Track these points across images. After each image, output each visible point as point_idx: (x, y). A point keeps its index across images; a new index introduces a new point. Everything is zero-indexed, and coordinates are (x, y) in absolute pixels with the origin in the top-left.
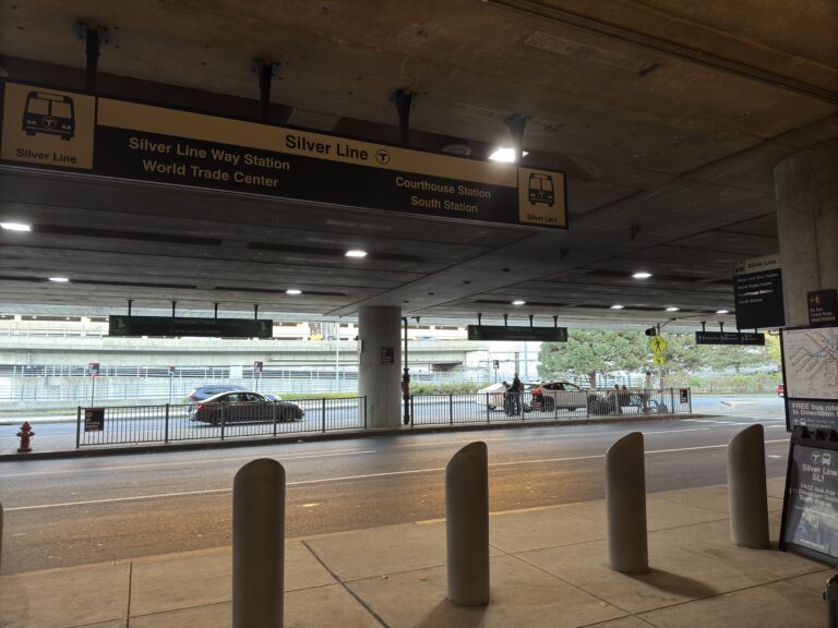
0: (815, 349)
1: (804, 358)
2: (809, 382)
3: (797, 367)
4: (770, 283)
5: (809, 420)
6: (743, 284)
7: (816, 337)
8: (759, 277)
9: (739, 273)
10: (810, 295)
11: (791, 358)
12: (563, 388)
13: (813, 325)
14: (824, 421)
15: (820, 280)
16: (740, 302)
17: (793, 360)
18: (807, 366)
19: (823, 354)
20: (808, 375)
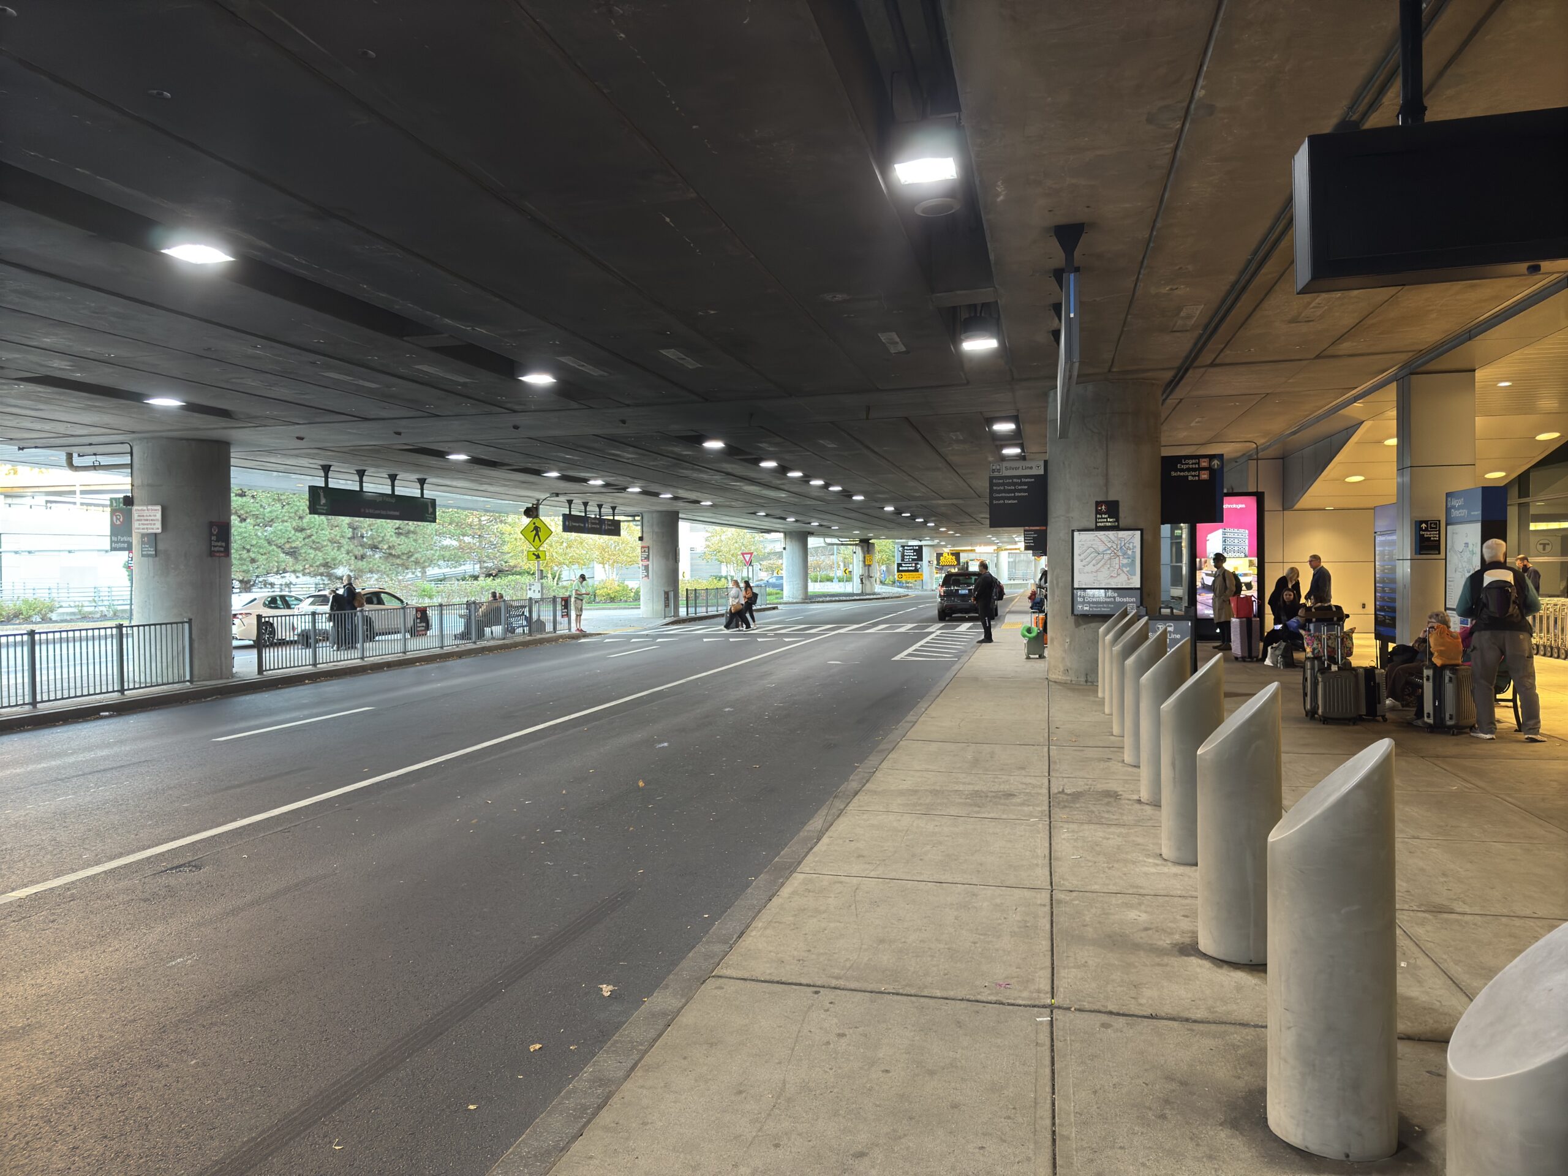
0: (1101, 548)
1: (1092, 555)
2: (1095, 574)
3: (1084, 563)
4: (1026, 487)
5: (1091, 605)
6: (998, 485)
7: (1104, 538)
8: (1015, 480)
9: (996, 474)
10: (1098, 504)
11: (1080, 555)
12: (380, 602)
13: (1099, 529)
14: (1105, 605)
15: (1107, 492)
16: (995, 502)
17: (1082, 557)
18: (1094, 562)
19: (1109, 552)
20: (1095, 569)
